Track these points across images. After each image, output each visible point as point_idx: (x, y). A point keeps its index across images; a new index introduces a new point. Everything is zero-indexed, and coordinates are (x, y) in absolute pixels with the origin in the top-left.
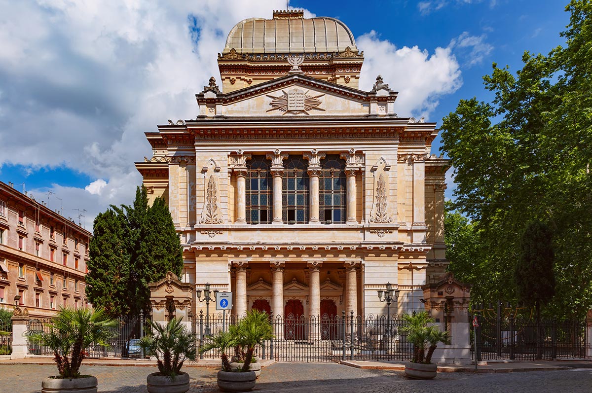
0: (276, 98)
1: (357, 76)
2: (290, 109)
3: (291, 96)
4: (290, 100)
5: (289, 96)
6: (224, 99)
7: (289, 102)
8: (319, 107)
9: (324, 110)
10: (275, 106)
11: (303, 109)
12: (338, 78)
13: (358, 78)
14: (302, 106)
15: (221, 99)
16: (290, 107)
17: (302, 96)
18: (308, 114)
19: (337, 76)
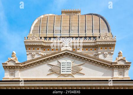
0: (53, 65)
1: (112, 53)
2: (62, 73)
3: (63, 64)
4: (62, 67)
5: (62, 64)
6: (20, 67)
7: (62, 68)
8: (80, 72)
9: (84, 74)
10: (52, 71)
11: (70, 73)
12: (100, 54)
13: (112, 54)
14: (70, 71)
15: (18, 66)
16: (62, 71)
17: (70, 64)
18: (74, 77)
19: (99, 53)
